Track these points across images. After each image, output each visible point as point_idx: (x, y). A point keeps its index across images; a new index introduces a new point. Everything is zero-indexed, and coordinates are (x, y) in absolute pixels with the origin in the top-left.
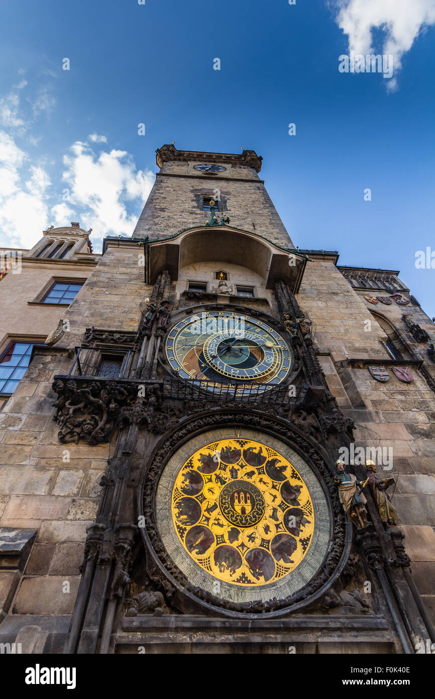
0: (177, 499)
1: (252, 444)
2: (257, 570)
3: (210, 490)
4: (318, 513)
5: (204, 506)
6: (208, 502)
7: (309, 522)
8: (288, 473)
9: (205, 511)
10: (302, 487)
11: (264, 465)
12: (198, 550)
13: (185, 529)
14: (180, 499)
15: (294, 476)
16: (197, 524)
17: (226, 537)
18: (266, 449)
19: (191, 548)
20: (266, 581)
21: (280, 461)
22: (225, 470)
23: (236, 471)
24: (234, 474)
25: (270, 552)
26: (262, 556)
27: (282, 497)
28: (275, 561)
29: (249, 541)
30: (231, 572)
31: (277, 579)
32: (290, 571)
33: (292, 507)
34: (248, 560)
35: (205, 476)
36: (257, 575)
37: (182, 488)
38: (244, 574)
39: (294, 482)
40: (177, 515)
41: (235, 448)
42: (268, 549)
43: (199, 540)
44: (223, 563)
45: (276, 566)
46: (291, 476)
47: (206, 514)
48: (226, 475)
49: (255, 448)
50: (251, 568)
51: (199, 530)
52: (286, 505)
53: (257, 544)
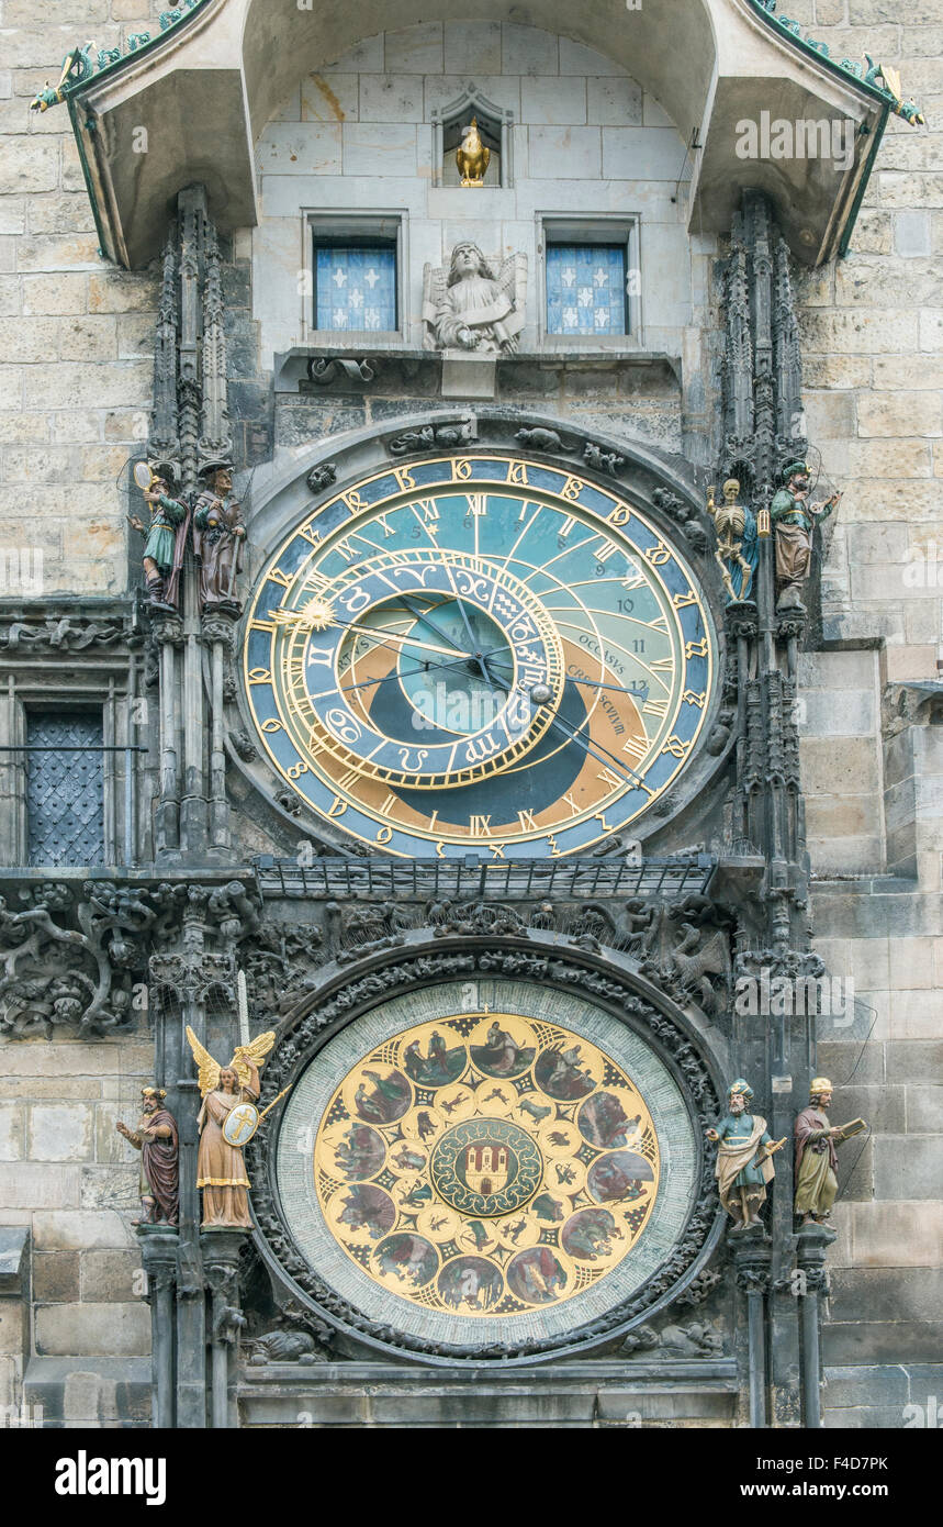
0: (437, 1300)
2: (630, 1188)
3: (435, 1227)
4: (566, 1019)
5: (469, 1250)
6: (462, 1237)
7: (577, 1050)
9: (480, 1250)
10: (496, 1025)
12: (558, 1284)
13: (508, 1298)
14: (438, 1294)
15: (465, 1026)
16: (504, 1273)
17: (549, 1224)
18: (372, 1060)
19: (548, 1296)
20: (652, 1180)
22: (396, 1179)
23: (407, 1153)
24: (412, 1160)
25: (606, 1151)
26: (607, 1169)
27: (503, 1077)
29: (570, 1183)
30: (615, 1236)
31: (656, 1159)
32: (651, 1129)
33: (531, 1068)
34: (605, 1197)
35: (399, 1227)
36: (638, 1192)
38: (627, 1215)
39: (480, 1037)
40: (474, 1307)
41: (346, 1135)
42: (598, 1153)
43: (539, 1277)
44: (595, 1244)
46: (463, 1035)
47: (487, 1249)
48: (409, 1176)
50: (621, 1198)
51: (516, 1272)
52: (523, 1078)
53: (582, 1173)
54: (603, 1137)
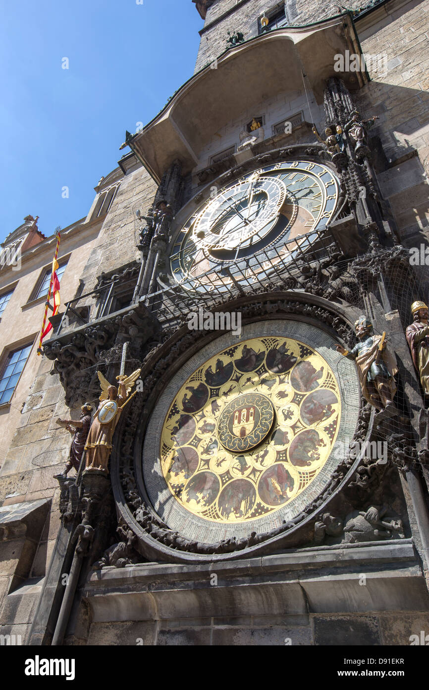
0: (217, 514)
1: (180, 398)
2: (325, 411)
3: (219, 465)
4: (277, 332)
5: (237, 475)
6: (233, 468)
7: (285, 344)
8: (226, 360)
9: (243, 474)
11: (209, 387)
12: (288, 488)
13: (259, 505)
14: (217, 509)
15: (231, 353)
16: (256, 487)
17: (280, 448)
18: (190, 381)
19: (283, 498)
20: (336, 402)
21: (210, 367)
22: (200, 440)
23: (206, 425)
24: (208, 428)
25: (308, 393)
26: (310, 404)
27: (251, 371)
28: (318, 388)
29: (291, 418)
30: (320, 445)
31: (337, 389)
32: (331, 372)
33: (264, 362)
34: (311, 421)
35: (200, 469)
36: (330, 412)
37: (205, 505)
38: (326, 429)
39: (238, 355)
40: (238, 515)
41: (177, 422)
42: (304, 396)
43: (277, 485)
44: (309, 454)
45: (323, 388)
46: (231, 357)
47: (247, 472)
48: (206, 437)
49: (186, 395)
50: (321, 419)
51: (264, 484)
52: (261, 368)
53: (296, 409)
54: (306, 386)
